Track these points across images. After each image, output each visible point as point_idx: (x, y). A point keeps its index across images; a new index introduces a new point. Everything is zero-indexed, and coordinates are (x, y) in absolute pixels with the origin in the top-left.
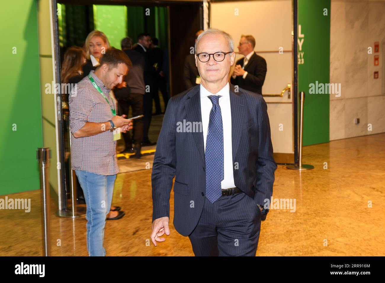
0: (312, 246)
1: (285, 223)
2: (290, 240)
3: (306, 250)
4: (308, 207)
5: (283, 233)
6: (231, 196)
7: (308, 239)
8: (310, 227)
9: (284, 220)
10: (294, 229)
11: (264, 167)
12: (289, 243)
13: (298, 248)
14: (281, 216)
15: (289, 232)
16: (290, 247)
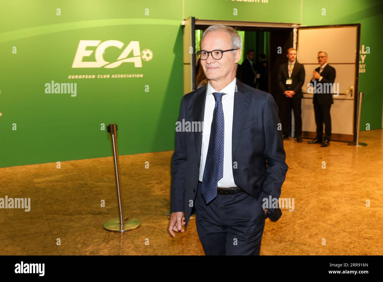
0: (357, 195)
1: (341, 180)
2: (342, 190)
3: (352, 197)
4: (358, 170)
5: (338, 185)
6: (235, 196)
7: (355, 190)
8: (358, 183)
9: (340, 178)
10: (346, 183)
11: (273, 167)
12: (341, 192)
13: (347, 195)
14: (339, 175)
15: (342, 185)
16: (342, 194)
